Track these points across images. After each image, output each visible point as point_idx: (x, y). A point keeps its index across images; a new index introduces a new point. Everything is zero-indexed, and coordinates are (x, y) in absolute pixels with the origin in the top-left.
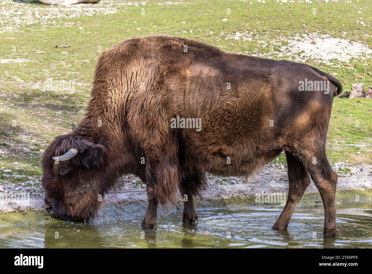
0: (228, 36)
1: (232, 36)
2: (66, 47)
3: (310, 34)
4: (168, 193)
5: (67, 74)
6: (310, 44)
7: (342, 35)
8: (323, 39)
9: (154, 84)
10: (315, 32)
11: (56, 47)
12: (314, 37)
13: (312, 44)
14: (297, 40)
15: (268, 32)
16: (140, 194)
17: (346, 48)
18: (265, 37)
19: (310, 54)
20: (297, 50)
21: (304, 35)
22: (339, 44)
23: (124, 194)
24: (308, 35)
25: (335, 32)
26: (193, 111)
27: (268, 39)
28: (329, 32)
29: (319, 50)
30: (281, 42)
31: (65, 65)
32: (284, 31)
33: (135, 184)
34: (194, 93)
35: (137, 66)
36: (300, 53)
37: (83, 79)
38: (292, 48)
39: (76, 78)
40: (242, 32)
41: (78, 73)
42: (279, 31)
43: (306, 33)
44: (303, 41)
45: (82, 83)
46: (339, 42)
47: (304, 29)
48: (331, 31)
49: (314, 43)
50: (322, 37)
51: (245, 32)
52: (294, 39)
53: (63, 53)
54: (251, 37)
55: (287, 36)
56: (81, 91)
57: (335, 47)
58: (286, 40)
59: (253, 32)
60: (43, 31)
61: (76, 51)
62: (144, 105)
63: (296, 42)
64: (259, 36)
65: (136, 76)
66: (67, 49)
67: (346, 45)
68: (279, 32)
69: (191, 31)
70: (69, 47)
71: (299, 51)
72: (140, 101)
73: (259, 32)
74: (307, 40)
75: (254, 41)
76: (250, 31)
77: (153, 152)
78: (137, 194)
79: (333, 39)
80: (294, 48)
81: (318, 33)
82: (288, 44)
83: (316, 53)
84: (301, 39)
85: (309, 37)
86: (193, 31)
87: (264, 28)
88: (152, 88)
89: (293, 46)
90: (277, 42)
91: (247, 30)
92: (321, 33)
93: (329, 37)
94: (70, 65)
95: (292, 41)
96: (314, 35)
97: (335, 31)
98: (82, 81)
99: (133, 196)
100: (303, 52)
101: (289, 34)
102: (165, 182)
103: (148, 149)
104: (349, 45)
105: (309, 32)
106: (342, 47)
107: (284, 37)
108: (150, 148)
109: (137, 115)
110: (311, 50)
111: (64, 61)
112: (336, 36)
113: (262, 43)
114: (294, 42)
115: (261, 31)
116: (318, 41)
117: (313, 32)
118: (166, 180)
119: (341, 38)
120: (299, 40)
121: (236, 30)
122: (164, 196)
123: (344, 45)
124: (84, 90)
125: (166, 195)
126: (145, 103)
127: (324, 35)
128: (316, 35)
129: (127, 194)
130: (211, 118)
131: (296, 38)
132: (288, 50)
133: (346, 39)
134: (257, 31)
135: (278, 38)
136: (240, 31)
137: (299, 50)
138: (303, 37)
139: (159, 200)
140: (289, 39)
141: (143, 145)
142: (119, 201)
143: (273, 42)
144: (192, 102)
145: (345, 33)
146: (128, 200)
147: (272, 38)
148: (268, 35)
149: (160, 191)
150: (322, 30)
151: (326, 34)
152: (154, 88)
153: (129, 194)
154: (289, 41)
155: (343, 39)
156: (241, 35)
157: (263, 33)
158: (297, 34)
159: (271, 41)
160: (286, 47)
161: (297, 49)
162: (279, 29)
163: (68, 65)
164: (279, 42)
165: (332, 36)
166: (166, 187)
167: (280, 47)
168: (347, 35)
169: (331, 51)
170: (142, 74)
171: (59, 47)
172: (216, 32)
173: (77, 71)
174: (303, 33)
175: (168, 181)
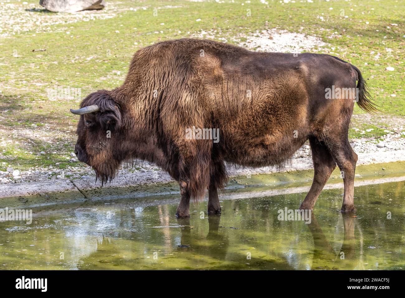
0: (194, 34)
1: (197, 35)
2: (42, 51)
3: (269, 30)
4: (199, 187)
5: (31, 76)
6: (267, 39)
7: (299, 30)
8: (280, 34)
9: (188, 83)
10: (275, 28)
11: (33, 51)
12: (272, 33)
13: (269, 40)
14: (256, 36)
15: (231, 30)
16: (50, 185)
17: (301, 41)
18: (228, 34)
19: (265, 49)
20: (254, 46)
21: (263, 31)
22: (295, 38)
23: (34, 185)
24: (267, 31)
25: (293, 28)
26: (233, 108)
27: (229, 37)
28: (287, 27)
29: (275, 45)
30: (241, 38)
31: (33, 67)
32: (246, 28)
33: (51, 175)
34: (233, 90)
35: (169, 66)
36: (256, 48)
37: (43, 80)
38: (249, 44)
39: (38, 79)
40: (208, 30)
41: (42, 74)
42: (242, 28)
43: (266, 30)
44: (261, 36)
45: (42, 83)
46: (296, 37)
47: (265, 25)
48: (290, 26)
49: (271, 38)
50: (280, 32)
51: (210, 30)
52: (253, 36)
53: (38, 56)
54: (214, 35)
55: (247, 33)
56: (37, 91)
57: (291, 41)
58: (245, 37)
59: (217, 30)
60: (33, 37)
61: (50, 54)
62: (179, 103)
63: (255, 38)
64: (222, 34)
65: (168, 75)
66: (42, 52)
67: (302, 39)
68: (242, 30)
69: (162, 32)
70: (45, 50)
71: (255, 47)
72: (174, 99)
73: (223, 30)
74: (265, 36)
75: (216, 38)
76: (214, 29)
77: (188, 148)
78: (47, 185)
79: (290, 34)
80: (252, 43)
81: (277, 29)
82: (247, 40)
83: (271, 48)
84: (259, 35)
85: (268, 33)
86: (164, 32)
87: (228, 27)
88: (187, 87)
89: (251, 42)
90: (236, 39)
91: (213, 29)
92: (280, 29)
93: (287, 32)
94: (38, 67)
95: (251, 37)
96: (272, 31)
97: (293, 26)
98: (42, 82)
99: (42, 187)
100: (259, 47)
101: (250, 30)
102: (197, 177)
103: (182, 145)
104: (304, 39)
105: (269, 29)
106: (298, 41)
107: (244, 34)
108: (185, 145)
109: (171, 111)
110: (267, 45)
111: (34, 64)
112: (293, 31)
113: (223, 40)
114: (253, 38)
115: (224, 29)
116: (276, 36)
117: (273, 28)
118: (198, 174)
119: (298, 32)
120: (258, 36)
121: (203, 29)
122: (196, 189)
123: (300, 39)
124: (40, 89)
125: (198, 189)
126: (180, 100)
127: (282, 31)
128: (275, 31)
129: (38, 185)
130: (252, 112)
131: (255, 35)
132: (246, 46)
133: (302, 33)
134: (221, 29)
135: (238, 35)
136: (206, 30)
137: (256, 45)
138: (262, 33)
139: (192, 193)
140: (249, 36)
141: (177, 141)
142: (29, 192)
143: (233, 38)
144: (231, 99)
145: (302, 28)
146: (38, 190)
147: (233, 35)
148: (230, 32)
149: (192, 185)
150: (281, 26)
151: (284, 29)
152: (188, 87)
153: (39, 186)
154: (248, 37)
155: (299, 34)
156: (206, 33)
157: (226, 31)
158: (257, 31)
159: (231, 38)
160: (244, 43)
161: (254, 44)
162: (242, 27)
163: (37, 67)
164: (239, 38)
165: (289, 31)
166: (198, 181)
167: (238, 43)
168: (304, 30)
169: (287, 45)
170: (174, 74)
171: (36, 51)
172: (183, 32)
173: (41, 73)
174: (263, 29)
175: (200, 175)
